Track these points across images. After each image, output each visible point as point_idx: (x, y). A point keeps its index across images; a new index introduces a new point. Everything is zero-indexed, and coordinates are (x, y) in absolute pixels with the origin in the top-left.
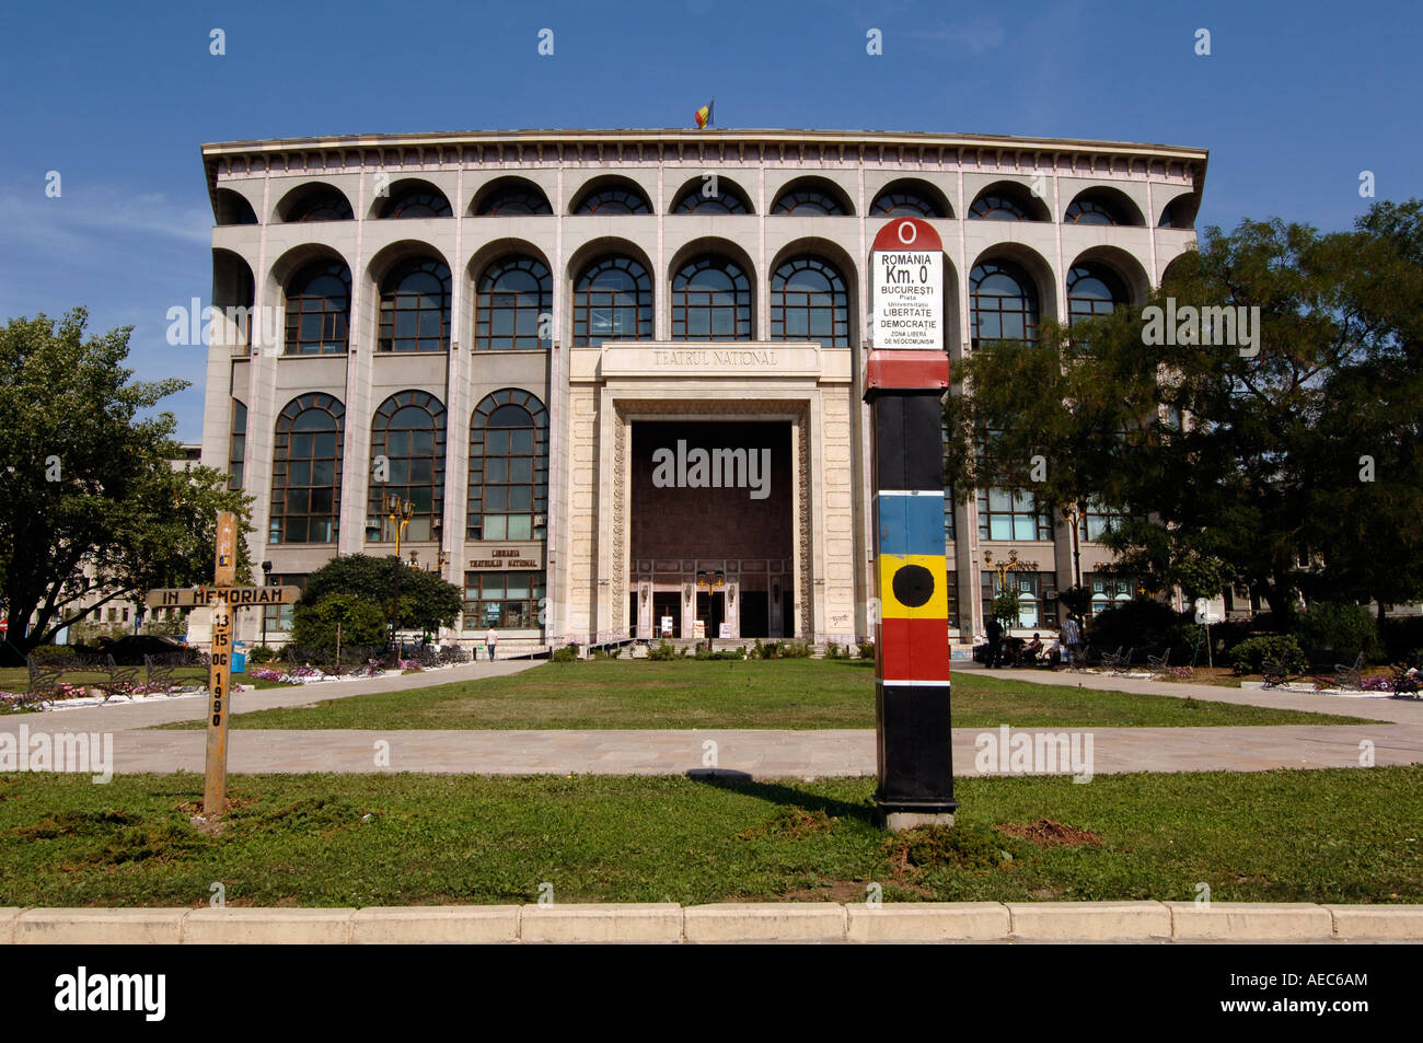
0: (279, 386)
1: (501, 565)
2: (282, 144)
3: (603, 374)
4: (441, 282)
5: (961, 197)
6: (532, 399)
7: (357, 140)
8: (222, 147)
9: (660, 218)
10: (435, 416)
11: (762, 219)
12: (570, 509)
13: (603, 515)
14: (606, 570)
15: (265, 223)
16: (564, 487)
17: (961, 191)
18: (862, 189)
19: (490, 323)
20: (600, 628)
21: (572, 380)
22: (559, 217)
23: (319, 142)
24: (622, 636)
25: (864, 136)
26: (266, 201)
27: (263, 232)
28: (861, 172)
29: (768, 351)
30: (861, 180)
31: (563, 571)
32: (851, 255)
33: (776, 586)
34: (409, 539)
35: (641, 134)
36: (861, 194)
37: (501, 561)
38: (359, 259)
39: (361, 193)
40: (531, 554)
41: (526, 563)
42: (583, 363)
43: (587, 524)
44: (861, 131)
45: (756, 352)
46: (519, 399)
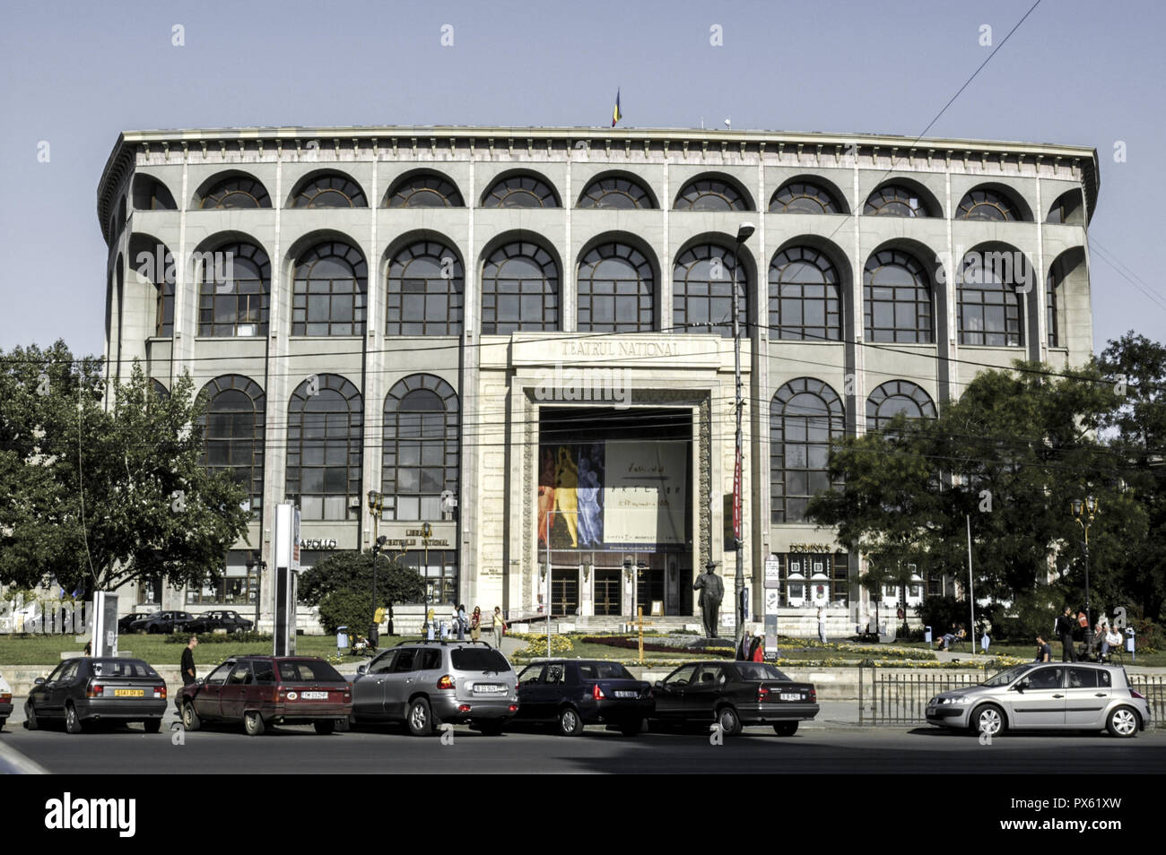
0: (197, 368)
1: (414, 544)
2: (202, 133)
3: (514, 363)
4: (352, 268)
5: (857, 193)
6: (443, 383)
7: (277, 131)
8: (143, 134)
9: (568, 212)
10: (350, 399)
11: (666, 214)
12: (480, 492)
13: (514, 499)
14: (517, 552)
15: (184, 209)
16: (475, 470)
17: (856, 187)
18: (762, 185)
19: (401, 308)
20: (512, 605)
21: (481, 366)
22: (471, 209)
23: (239, 132)
24: (531, 613)
25: (765, 135)
26: (185, 188)
27: (183, 218)
28: (761, 168)
29: (671, 343)
30: (761, 176)
31: (475, 550)
32: (751, 249)
33: (673, 564)
34: (326, 518)
35: (550, 131)
36: (762, 190)
37: (415, 541)
38: (277, 247)
39: (279, 182)
40: (443, 534)
41: (439, 543)
42: (493, 351)
43: (499, 506)
44: (762, 131)
45: (659, 343)
46: (430, 384)
